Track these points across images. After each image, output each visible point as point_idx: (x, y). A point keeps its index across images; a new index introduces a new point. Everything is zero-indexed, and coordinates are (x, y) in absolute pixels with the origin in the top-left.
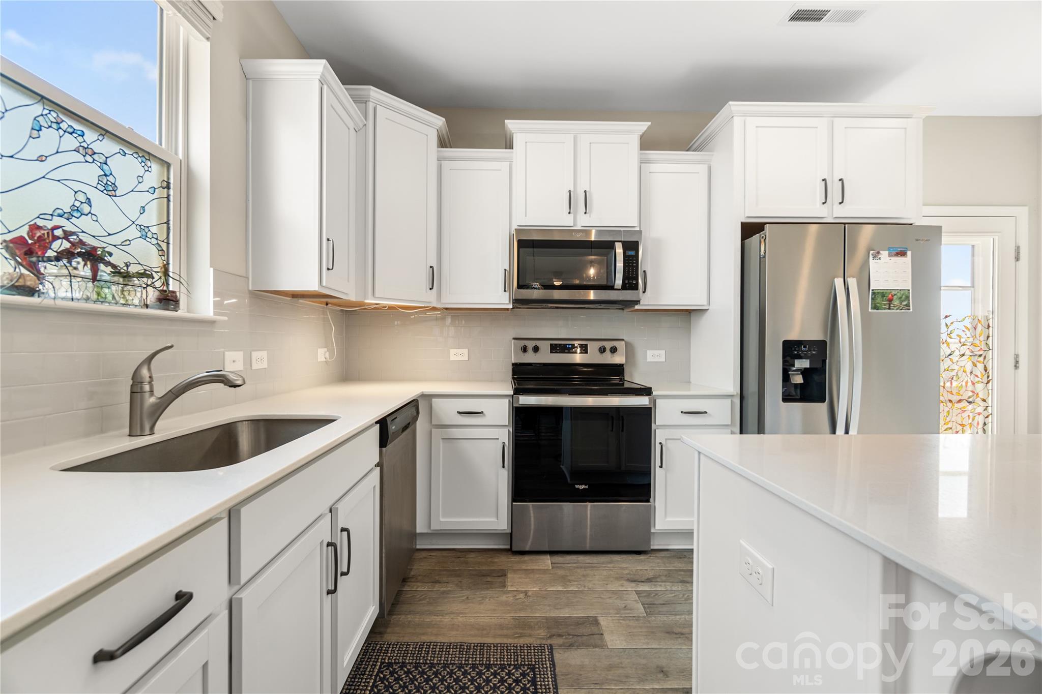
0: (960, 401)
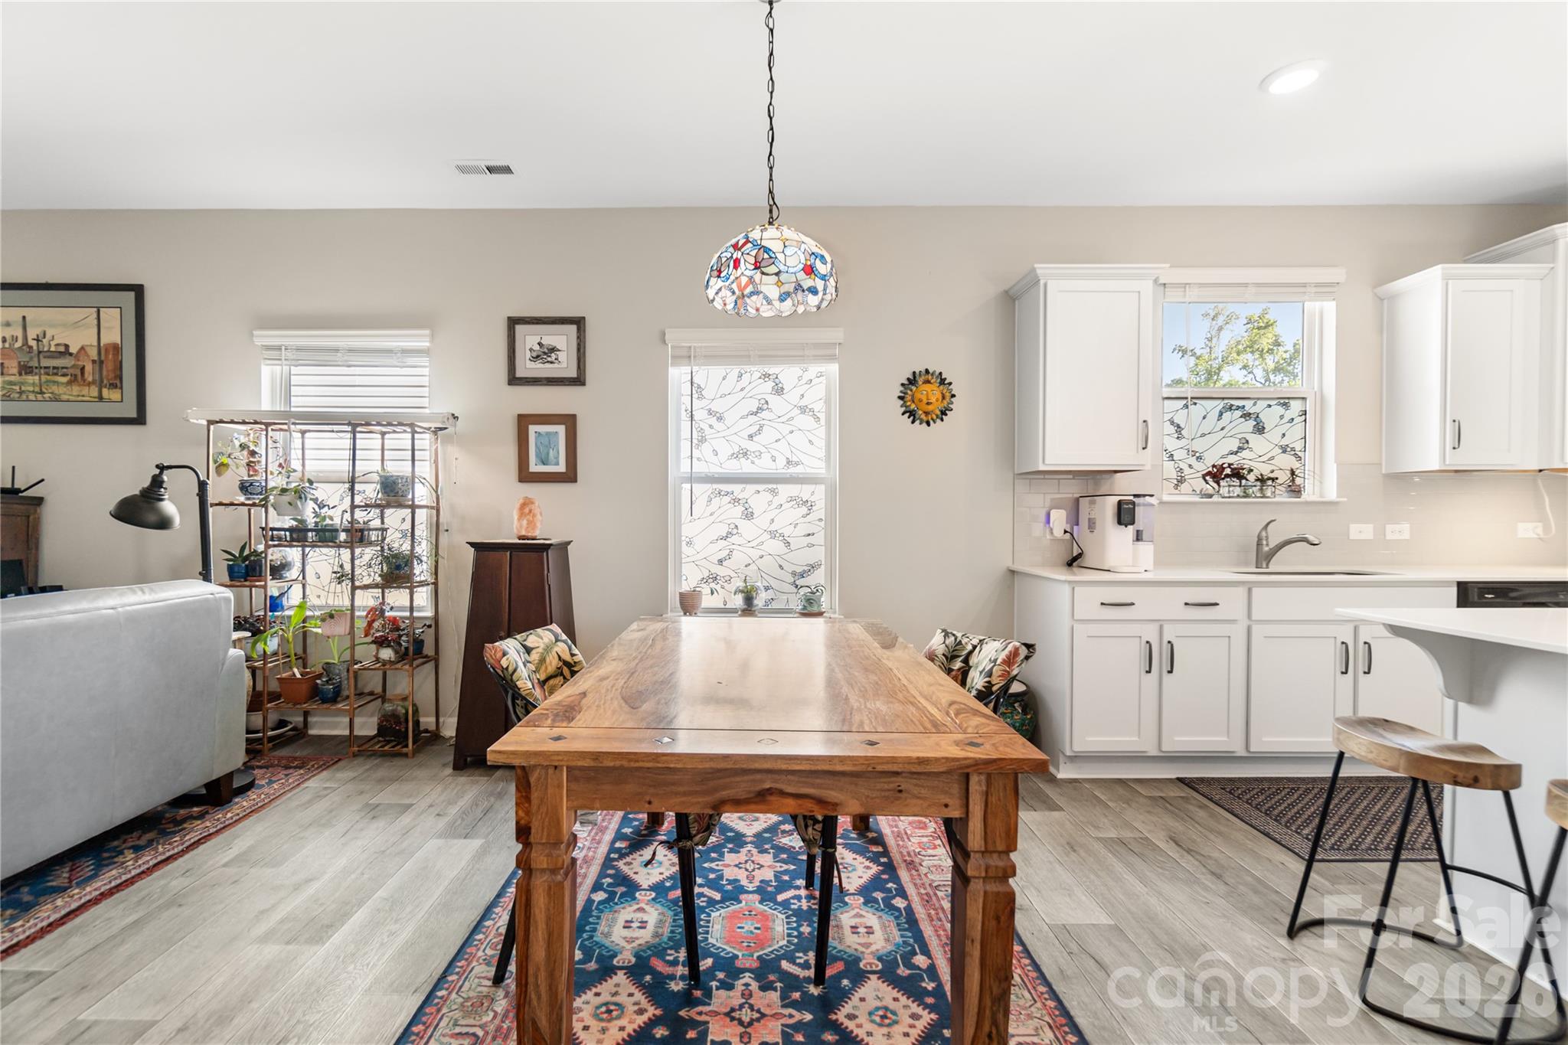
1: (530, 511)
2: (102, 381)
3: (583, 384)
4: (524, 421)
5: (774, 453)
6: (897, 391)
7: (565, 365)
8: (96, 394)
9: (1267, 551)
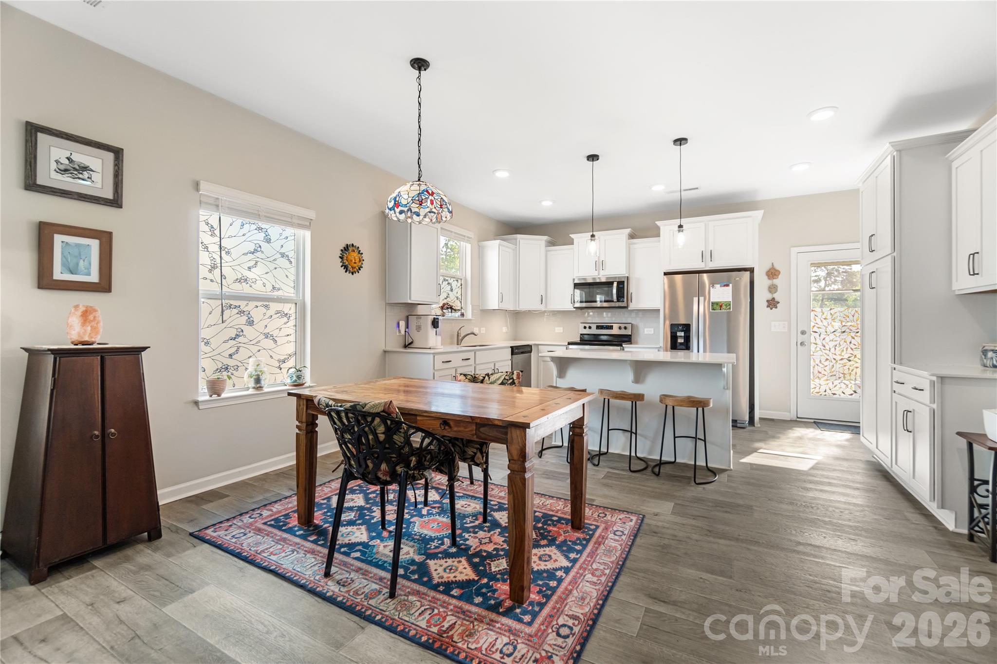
0: (842, 359)
1: (95, 317)
3: (120, 206)
5: (265, 281)
6: (339, 253)
7: (99, 186)
9: (460, 338)
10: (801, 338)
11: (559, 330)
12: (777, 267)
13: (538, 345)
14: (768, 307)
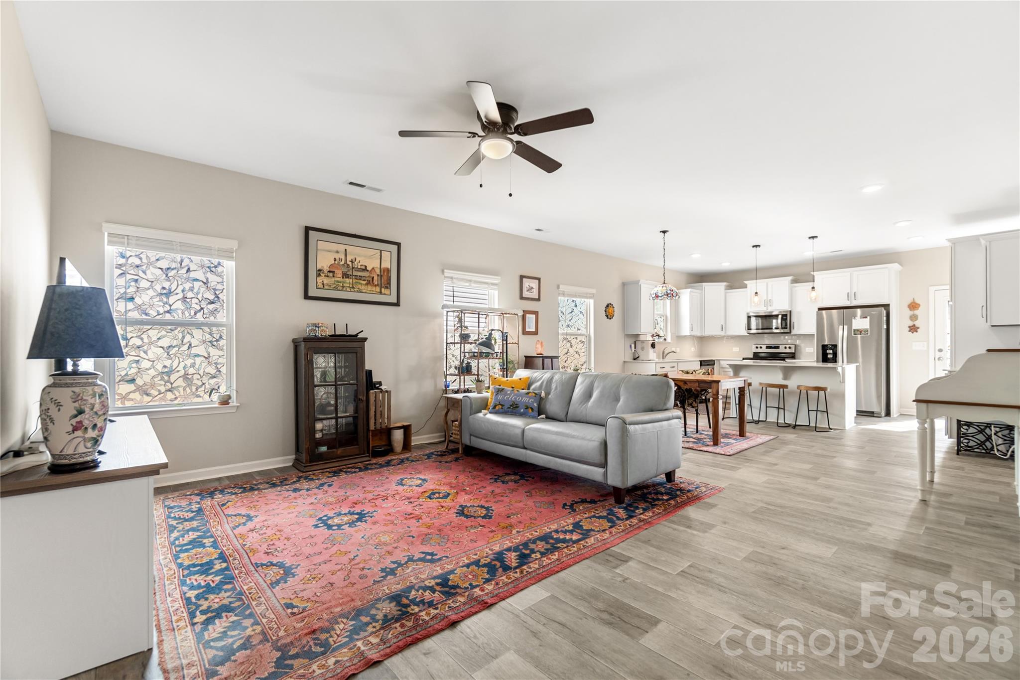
2: (381, 285)
3: (540, 301)
4: (525, 312)
5: (575, 326)
6: (604, 309)
7: (535, 295)
8: (379, 291)
9: (665, 355)
10: (938, 354)
11: (736, 349)
12: (917, 301)
13: (719, 360)
14: (909, 331)
